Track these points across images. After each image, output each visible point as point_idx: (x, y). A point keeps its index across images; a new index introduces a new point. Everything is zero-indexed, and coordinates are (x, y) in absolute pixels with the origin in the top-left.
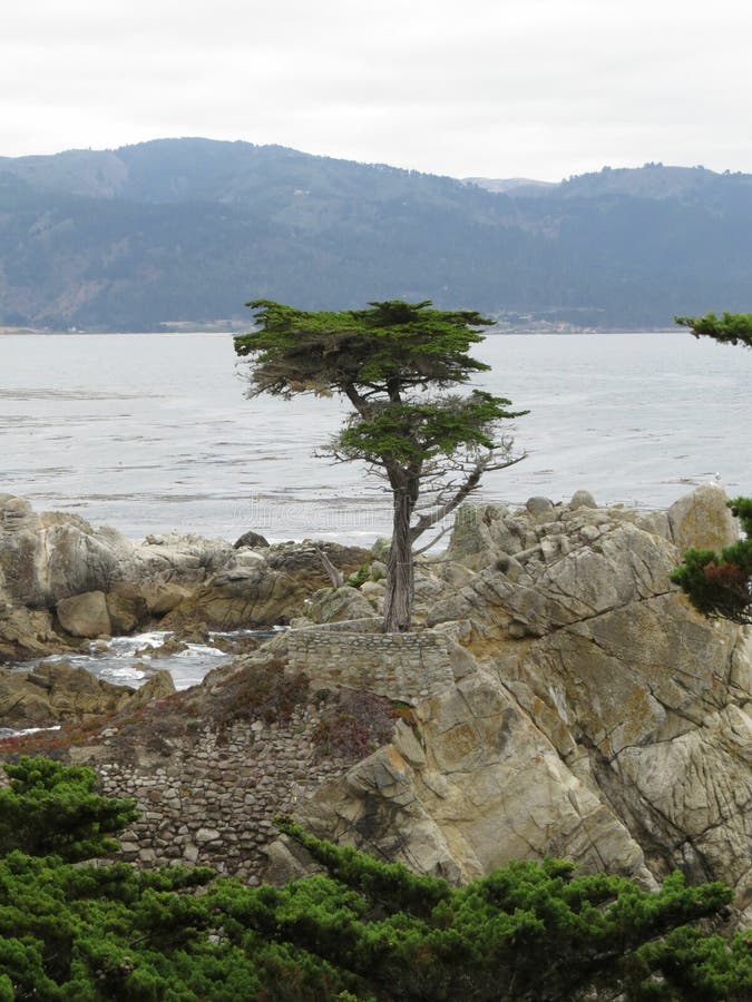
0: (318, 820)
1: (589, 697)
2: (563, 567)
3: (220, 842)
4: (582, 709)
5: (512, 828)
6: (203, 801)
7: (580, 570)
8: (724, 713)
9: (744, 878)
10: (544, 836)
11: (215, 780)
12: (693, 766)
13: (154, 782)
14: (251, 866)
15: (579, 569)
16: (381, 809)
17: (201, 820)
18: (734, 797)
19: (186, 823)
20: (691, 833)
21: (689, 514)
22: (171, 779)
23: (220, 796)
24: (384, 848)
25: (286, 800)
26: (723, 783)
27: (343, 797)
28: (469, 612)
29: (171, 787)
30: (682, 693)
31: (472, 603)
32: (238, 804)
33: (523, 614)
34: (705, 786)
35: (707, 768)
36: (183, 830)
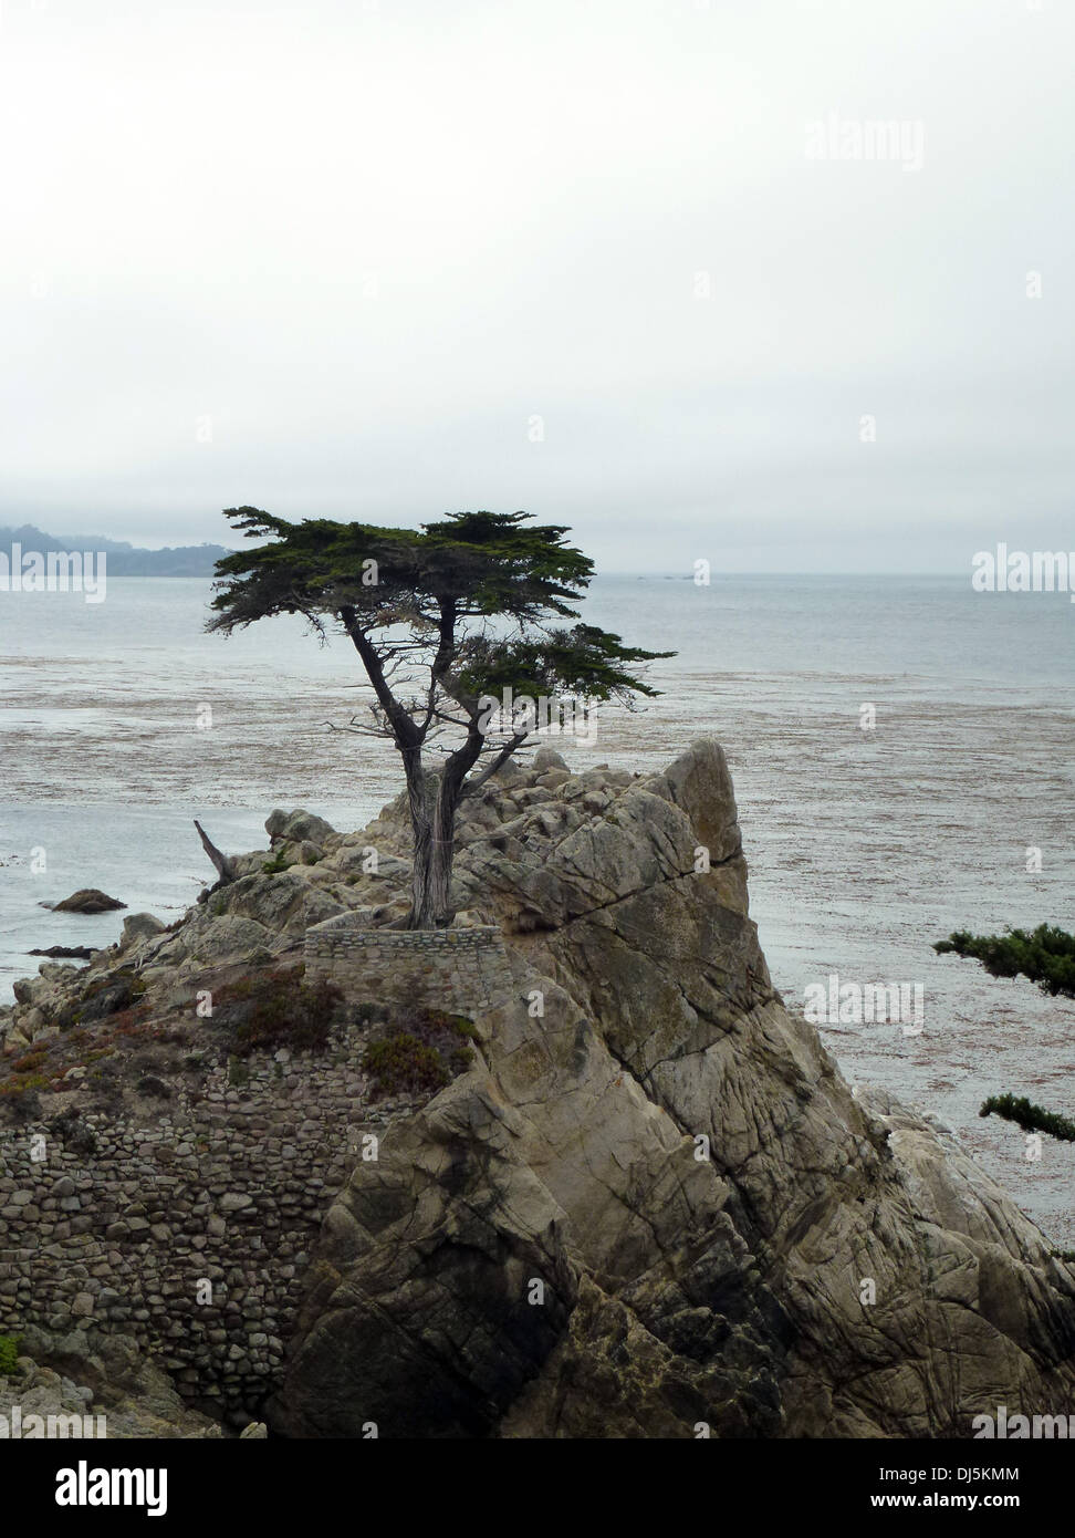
0: (390, 1173)
1: (618, 1003)
2: (577, 841)
3: (254, 1210)
4: (610, 1018)
5: (591, 1171)
6: (228, 1158)
7: (598, 846)
8: (753, 1016)
9: (785, 1214)
10: (627, 1178)
11: (240, 1129)
12: (728, 1084)
13: (160, 1136)
14: (298, 1238)
15: (596, 841)
16: (471, 1157)
17: (226, 1182)
18: (772, 1118)
19: (207, 1187)
20: (731, 1163)
21: (691, 776)
22: (180, 1130)
23: (248, 1150)
24: (478, 1206)
25: (342, 1150)
26: (760, 1101)
27: (419, 1142)
28: (471, 900)
29: (181, 1141)
30: (715, 993)
31: (473, 888)
32: (275, 1159)
33: (536, 902)
34: (743, 1106)
35: (743, 1083)
36: (204, 1195)
